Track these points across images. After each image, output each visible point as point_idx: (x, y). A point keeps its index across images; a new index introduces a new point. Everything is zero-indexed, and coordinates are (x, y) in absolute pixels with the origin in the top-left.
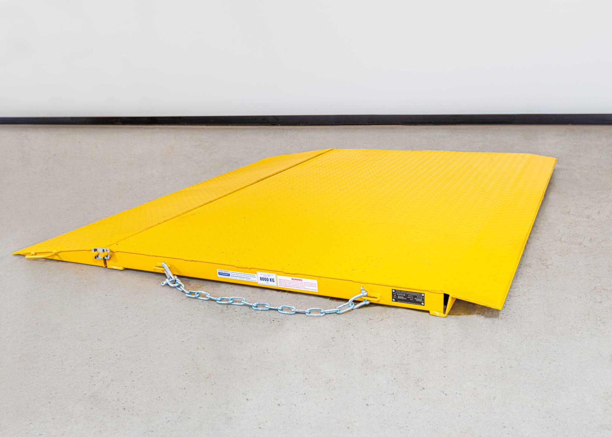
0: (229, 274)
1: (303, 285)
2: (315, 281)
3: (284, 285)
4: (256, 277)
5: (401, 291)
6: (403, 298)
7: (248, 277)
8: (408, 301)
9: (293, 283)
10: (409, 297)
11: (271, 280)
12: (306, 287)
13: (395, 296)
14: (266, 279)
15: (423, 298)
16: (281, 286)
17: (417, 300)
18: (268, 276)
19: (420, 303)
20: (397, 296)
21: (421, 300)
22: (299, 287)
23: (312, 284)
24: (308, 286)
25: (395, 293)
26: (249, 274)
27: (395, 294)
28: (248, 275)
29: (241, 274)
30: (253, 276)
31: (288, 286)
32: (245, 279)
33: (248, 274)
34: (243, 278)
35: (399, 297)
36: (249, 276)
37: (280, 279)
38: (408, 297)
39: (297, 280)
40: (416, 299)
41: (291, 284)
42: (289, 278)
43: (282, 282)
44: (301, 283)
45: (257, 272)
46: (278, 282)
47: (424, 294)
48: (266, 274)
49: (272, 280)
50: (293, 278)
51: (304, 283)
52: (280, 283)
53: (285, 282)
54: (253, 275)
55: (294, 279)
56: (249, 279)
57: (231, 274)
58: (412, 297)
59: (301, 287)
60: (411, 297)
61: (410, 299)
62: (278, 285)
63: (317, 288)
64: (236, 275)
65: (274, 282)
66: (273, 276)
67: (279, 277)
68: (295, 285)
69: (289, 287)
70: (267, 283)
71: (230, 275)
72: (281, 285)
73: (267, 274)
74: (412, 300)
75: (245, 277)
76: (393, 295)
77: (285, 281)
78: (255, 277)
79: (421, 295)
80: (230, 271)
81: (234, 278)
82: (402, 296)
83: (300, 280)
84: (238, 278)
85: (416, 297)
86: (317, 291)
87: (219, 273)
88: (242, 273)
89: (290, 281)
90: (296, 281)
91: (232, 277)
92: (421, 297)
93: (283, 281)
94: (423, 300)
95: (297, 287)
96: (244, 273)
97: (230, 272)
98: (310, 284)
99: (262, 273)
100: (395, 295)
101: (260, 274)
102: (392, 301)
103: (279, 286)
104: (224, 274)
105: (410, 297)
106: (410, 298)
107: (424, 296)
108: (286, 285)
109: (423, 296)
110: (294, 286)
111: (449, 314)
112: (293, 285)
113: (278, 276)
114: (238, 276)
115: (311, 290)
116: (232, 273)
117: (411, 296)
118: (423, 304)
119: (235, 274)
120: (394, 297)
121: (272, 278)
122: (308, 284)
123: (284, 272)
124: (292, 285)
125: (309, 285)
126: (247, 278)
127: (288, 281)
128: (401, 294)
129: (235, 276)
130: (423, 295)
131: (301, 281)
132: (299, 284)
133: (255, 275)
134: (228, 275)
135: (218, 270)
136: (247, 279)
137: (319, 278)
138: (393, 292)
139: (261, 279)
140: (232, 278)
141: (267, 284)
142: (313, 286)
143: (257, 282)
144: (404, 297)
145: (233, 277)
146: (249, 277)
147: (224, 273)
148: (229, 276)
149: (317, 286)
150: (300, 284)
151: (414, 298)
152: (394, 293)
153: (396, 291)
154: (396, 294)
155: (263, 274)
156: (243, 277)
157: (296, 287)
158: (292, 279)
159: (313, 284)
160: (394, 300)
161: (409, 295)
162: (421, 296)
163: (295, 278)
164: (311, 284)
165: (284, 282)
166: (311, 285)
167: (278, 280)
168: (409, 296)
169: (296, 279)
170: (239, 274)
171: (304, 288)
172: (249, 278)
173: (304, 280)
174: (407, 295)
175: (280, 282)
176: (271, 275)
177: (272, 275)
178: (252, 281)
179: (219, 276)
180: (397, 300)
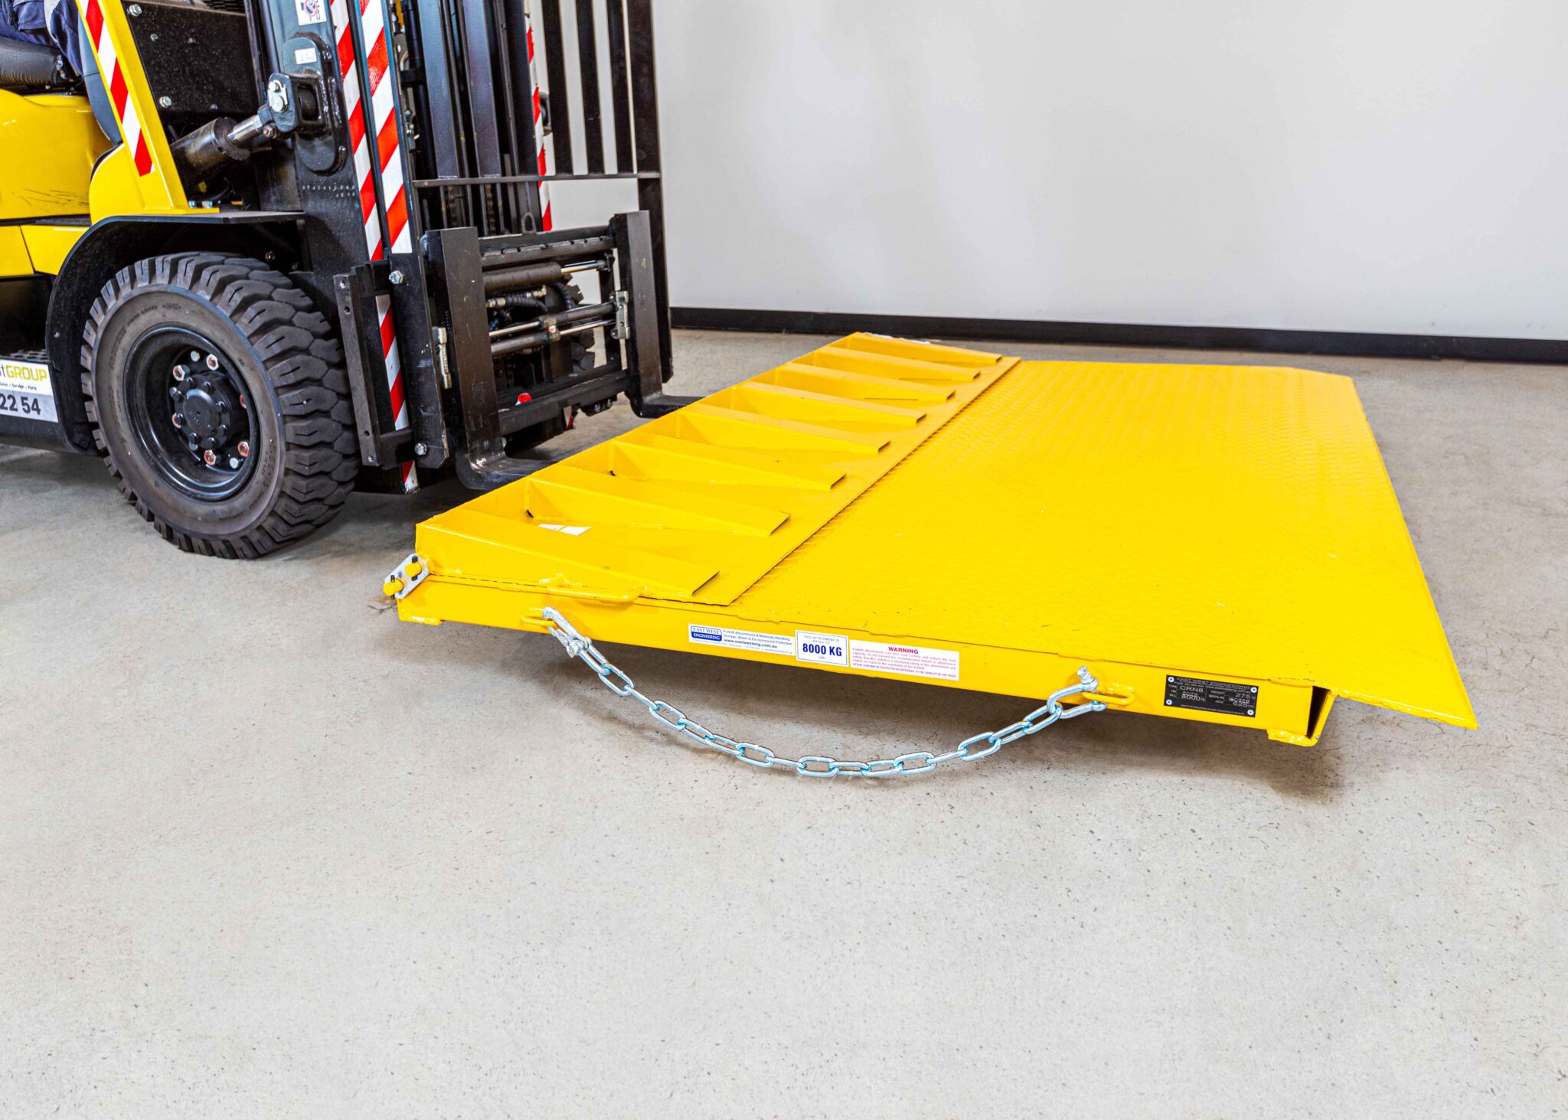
0: (720, 637)
1: (920, 662)
2: (954, 655)
3: (868, 664)
4: (794, 644)
5: (1192, 680)
6: (1196, 697)
7: (772, 644)
8: (1209, 704)
9: (894, 660)
10: (1214, 696)
11: (831, 651)
12: (927, 669)
13: (1174, 691)
14: (820, 650)
15: (1254, 698)
16: (860, 665)
17: (1235, 703)
18: (824, 641)
19: (1242, 711)
20: (1181, 692)
21: (1248, 702)
22: (907, 668)
23: (945, 662)
24: (933, 666)
25: (1175, 684)
26: (774, 636)
27: (1175, 687)
28: (771, 637)
29: (751, 637)
30: (784, 641)
31: (878, 667)
32: (762, 649)
33: (770, 635)
34: (757, 646)
35: (1184, 696)
36: (772, 640)
37: (857, 648)
38: (1210, 696)
39: (905, 650)
40: (1232, 700)
41: (887, 662)
42: (883, 647)
43: (863, 656)
44: (914, 658)
45: (796, 631)
46: (851, 655)
47: (1257, 687)
48: (821, 636)
49: (834, 652)
50: (894, 646)
51: (922, 658)
52: (856, 659)
53: (869, 657)
54: (783, 639)
55: (896, 649)
56: (774, 649)
57: (726, 636)
58: (1222, 696)
59: (913, 669)
60: (1219, 695)
61: (1217, 699)
62: (852, 662)
63: (956, 672)
64: (739, 637)
65: (841, 655)
67: (855, 644)
68: (897, 664)
69: (882, 667)
70: (823, 658)
71: (723, 638)
72: (859, 663)
73: (824, 636)
74: (1222, 702)
75: (761, 643)
76: (1168, 689)
77: (872, 653)
78: (791, 644)
79: (1249, 690)
80: (722, 629)
81: (734, 646)
82: (1195, 692)
83: (911, 651)
84: (743, 647)
85: (1233, 694)
86: (957, 679)
87: (693, 633)
88: (755, 633)
89: (884, 654)
90: (900, 653)
91: (727, 642)
92: (1248, 696)
93: (866, 653)
94: (1253, 702)
95: (903, 668)
96: (759, 634)
97: (722, 631)
98: (937, 661)
99: (806, 635)
100: (1174, 689)
101: (805, 637)
102: (1165, 704)
103: (852, 666)
104: (706, 636)
105: (1216, 695)
106: (1218, 697)
107: (1256, 694)
108: (873, 665)
109: (1254, 692)
110: (895, 665)
112: (894, 663)
113: (851, 641)
114: (745, 641)
115: (941, 677)
116: (728, 634)
117: (1220, 693)
118: (1251, 712)
119: (737, 635)
120: (1171, 695)
121: (835, 645)
122: (933, 660)
123: (870, 631)
124: (890, 663)
125: (936, 664)
126: (769, 646)
127: (879, 654)
128: (1193, 687)
129: (734, 640)
130: (1253, 690)
131: (914, 654)
132: (907, 661)
133: (792, 639)
134: (717, 638)
135: (690, 625)
136: (767, 648)
137: (965, 647)
138: (1168, 682)
139: (805, 648)
140: (728, 645)
141: (821, 660)
142: (946, 666)
143: (794, 654)
144: (1200, 694)
145: (731, 643)
146: (775, 644)
147: (706, 632)
148: (720, 640)
149: (957, 666)
150: (910, 661)
151: (1227, 698)
152: (1173, 684)
153: (1179, 681)
154: (1179, 687)
155: (812, 636)
156: (758, 642)
157: (900, 668)
158: (891, 649)
159: (948, 662)
160: (1169, 702)
161: (1214, 690)
162: (1246, 694)
163: (898, 647)
164: (941, 661)
165: (866, 656)
166: (943, 663)
167: (851, 651)
168: (1212, 692)
169: (900, 650)
170: (747, 637)
171: (922, 670)
172: (773, 647)
173: (923, 652)
174: (1209, 690)
175: (856, 657)
176: (832, 638)
177: (836, 638)
178: (782, 653)
179: (691, 640)
180: (1177, 703)
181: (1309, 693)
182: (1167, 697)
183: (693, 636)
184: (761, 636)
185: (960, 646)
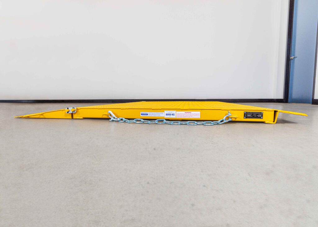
2: (199, 112)
3: (180, 117)
5: (249, 112)
6: (250, 116)
8: (253, 117)
11: (172, 115)
12: (193, 116)
14: (170, 115)
17: (258, 116)
19: (260, 118)
20: (247, 115)
25: (246, 113)
29: (155, 113)
32: (157, 116)
36: (159, 113)
38: (253, 115)
39: (188, 112)
42: (183, 112)
45: (164, 111)
46: (177, 115)
51: (192, 114)
54: (162, 113)
55: (186, 112)
59: (190, 117)
63: (199, 116)
65: (174, 115)
66: (174, 112)
67: (178, 112)
69: (183, 117)
72: (178, 117)
73: (171, 111)
74: (256, 116)
75: (157, 114)
76: (244, 115)
81: (151, 116)
83: (190, 112)
84: (153, 116)
85: (258, 114)
89: (184, 114)
94: (262, 115)
97: (148, 113)
101: (166, 112)
111: (277, 123)
113: (176, 112)
114: (153, 114)
115: (196, 118)
117: (255, 114)
118: (262, 118)
119: (151, 113)
123: (181, 109)
124: (185, 116)
125: (195, 115)
130: (262, 113)
133: (164, 113)
135: (141, 112)
138: (244, 113)
139: (167, 114)
140: (149, 116)
141: (170, 117)
143: (164, 116)
144: (251, 115)
147: (144, 113)
150: (190, 115)
155: (168, 111)
157: (187, 117)
160: (245, 117)
165: (180, 115)
166: (197, 115)
172: (159, 115)
173: (193, 112)
178: (161, 116)
179: (141, 115)
180: (247, 117)
181: (274, 112)
182: (244, 117)
185: (200, 110)
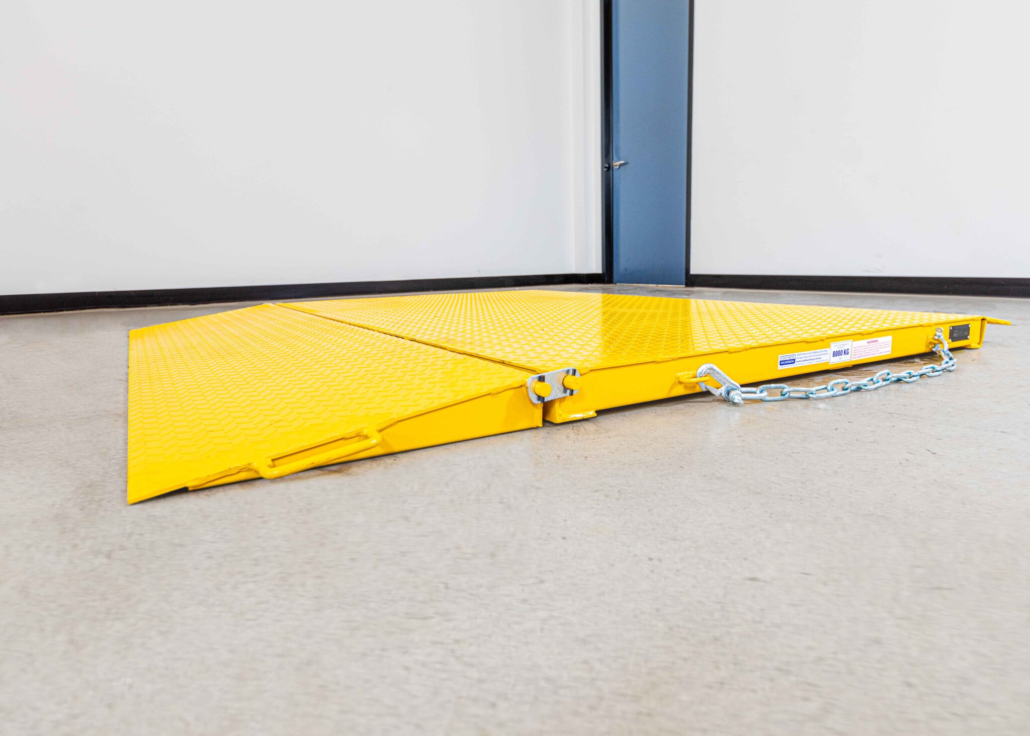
1: (879, 347)
2: (888, 339)
3: (859, 355)
5: (955, 326)
6: (957, 335)
7: (819, 357)
8: (959, 337)
9: (869, 349)
12: (881, 350)
14: (839, 353)
15: (969, 329)
17: (965, 334)
18: (842, 346)
20: (953, 334)
22: (874, 353)
24: (882, 348)
25: (952, 330)
26: (821, 350)
29: (810, 355)
30: (824, 353)
31: (863, 356)
32: (814, 362)
33: (819, 350)
34: (812, 361)
36: (820, 353)
37: (855, 346)
40: (964, 332)
41: (866, 352)
42: (864, 342)
43: (856, 351)
44: (876, 345)
47: (970, 324)
48: (840, 344)
49: (846, 352)
50: (870, 340)
51: (879, 344)
52: (855, 354)
53: (859, 351)
54: (825, 351)
55: (870, 342)
56: (821, 360)
62: (853, 357)
64: (804, 357)
65: (849, 353)
67: (855, 344)
70: (841, 358)
71: (796, 360)
72: (856, 356)
73: (842, 343)
74: (962, 335)
75: (814, 358)
76: (950, 334)
77: (861, 348)
78: (828, 353)
79: (968, 326)
80: (796, 354)
81: (800, 364)
82: (956, 332)
83: (875, 341)
84: (806, 363)
85: (964, 330)
86: (890, 353)
87: (781, 362)
88: (812, 352)
89: (866, 347)
90: (872, 343)
91: (798, 363)
92: (967, 329)
94: (968, 332)
95: (872, 353)
97: (797, 356)
98: (884, 344)
99: (835, 344)
101: (835, 346)
103: (853, 359)
104: (787, 362)
105: (961, 332)
108: (861, 355)
113: (853, 343)
114: (807, 359)
115: (886, 353)
116: (799, 356)
118: (968, 337)
121: (846, 348)
123: (861, 333)
125: (884, 346)
126: (817, 358)
128: (955, 330)
129: (802, 360)
131: (876, 343)
133: (828, 349)
134: (793, 361)
135: (780, 356)
136: (817, 360)
138: (950, 330)
139: (834, 354)
140: (798, 365)
141: (841, 360)
142: (887, 346)
143: (828, 361)
144: (958, 333)
147: (788, 359)
149: (891, 345)
150: (874, 348)
155: (838, 345)
156: (811, 358)
157: (870, 354)
158: (868, 342)
159: (888, 343)
160: (951, 340)
164: (886, 343)
167: (853, 349)
168: (960, 330)
170: (808, 355)
171: (878, 352)
173: (880, 340)
176: (845, 343)
177: (847, 343)
179: (780, 367)
180: (954, 339)
181: (980, 321)
182: (950, 337)
183: (781, 365)
184: (815, 352)
185: (893, 331)
